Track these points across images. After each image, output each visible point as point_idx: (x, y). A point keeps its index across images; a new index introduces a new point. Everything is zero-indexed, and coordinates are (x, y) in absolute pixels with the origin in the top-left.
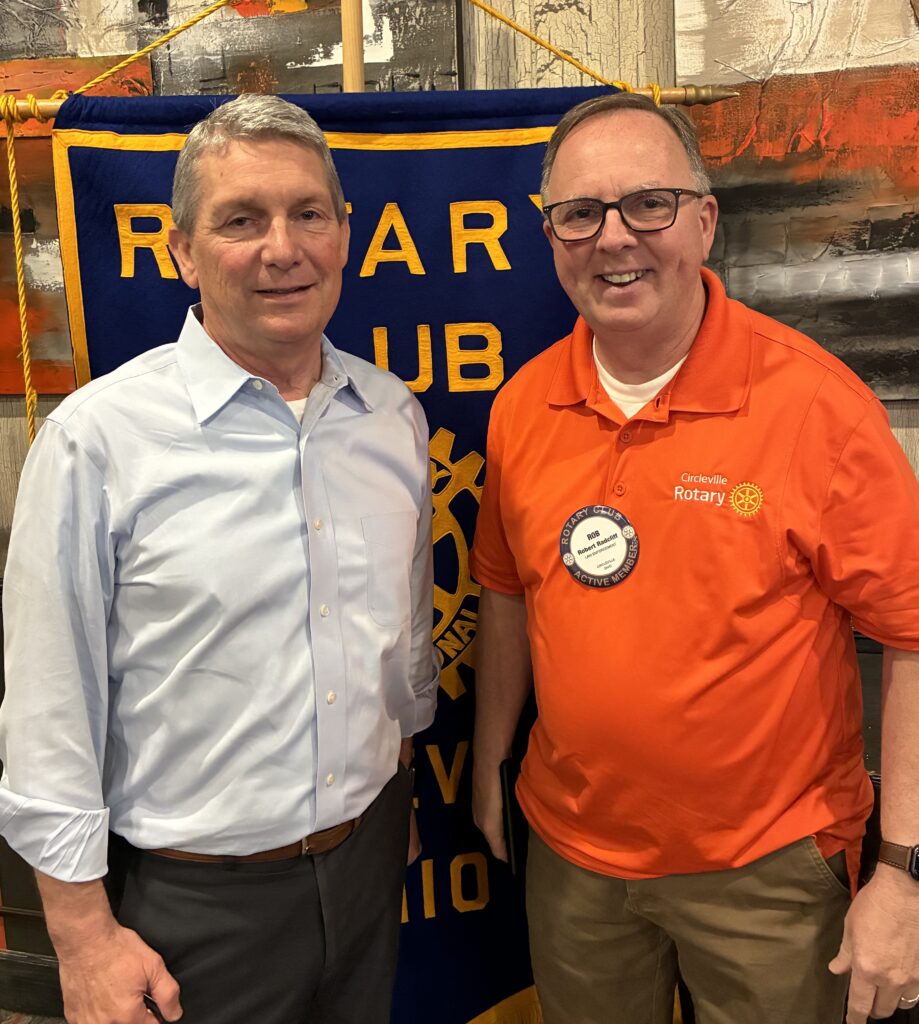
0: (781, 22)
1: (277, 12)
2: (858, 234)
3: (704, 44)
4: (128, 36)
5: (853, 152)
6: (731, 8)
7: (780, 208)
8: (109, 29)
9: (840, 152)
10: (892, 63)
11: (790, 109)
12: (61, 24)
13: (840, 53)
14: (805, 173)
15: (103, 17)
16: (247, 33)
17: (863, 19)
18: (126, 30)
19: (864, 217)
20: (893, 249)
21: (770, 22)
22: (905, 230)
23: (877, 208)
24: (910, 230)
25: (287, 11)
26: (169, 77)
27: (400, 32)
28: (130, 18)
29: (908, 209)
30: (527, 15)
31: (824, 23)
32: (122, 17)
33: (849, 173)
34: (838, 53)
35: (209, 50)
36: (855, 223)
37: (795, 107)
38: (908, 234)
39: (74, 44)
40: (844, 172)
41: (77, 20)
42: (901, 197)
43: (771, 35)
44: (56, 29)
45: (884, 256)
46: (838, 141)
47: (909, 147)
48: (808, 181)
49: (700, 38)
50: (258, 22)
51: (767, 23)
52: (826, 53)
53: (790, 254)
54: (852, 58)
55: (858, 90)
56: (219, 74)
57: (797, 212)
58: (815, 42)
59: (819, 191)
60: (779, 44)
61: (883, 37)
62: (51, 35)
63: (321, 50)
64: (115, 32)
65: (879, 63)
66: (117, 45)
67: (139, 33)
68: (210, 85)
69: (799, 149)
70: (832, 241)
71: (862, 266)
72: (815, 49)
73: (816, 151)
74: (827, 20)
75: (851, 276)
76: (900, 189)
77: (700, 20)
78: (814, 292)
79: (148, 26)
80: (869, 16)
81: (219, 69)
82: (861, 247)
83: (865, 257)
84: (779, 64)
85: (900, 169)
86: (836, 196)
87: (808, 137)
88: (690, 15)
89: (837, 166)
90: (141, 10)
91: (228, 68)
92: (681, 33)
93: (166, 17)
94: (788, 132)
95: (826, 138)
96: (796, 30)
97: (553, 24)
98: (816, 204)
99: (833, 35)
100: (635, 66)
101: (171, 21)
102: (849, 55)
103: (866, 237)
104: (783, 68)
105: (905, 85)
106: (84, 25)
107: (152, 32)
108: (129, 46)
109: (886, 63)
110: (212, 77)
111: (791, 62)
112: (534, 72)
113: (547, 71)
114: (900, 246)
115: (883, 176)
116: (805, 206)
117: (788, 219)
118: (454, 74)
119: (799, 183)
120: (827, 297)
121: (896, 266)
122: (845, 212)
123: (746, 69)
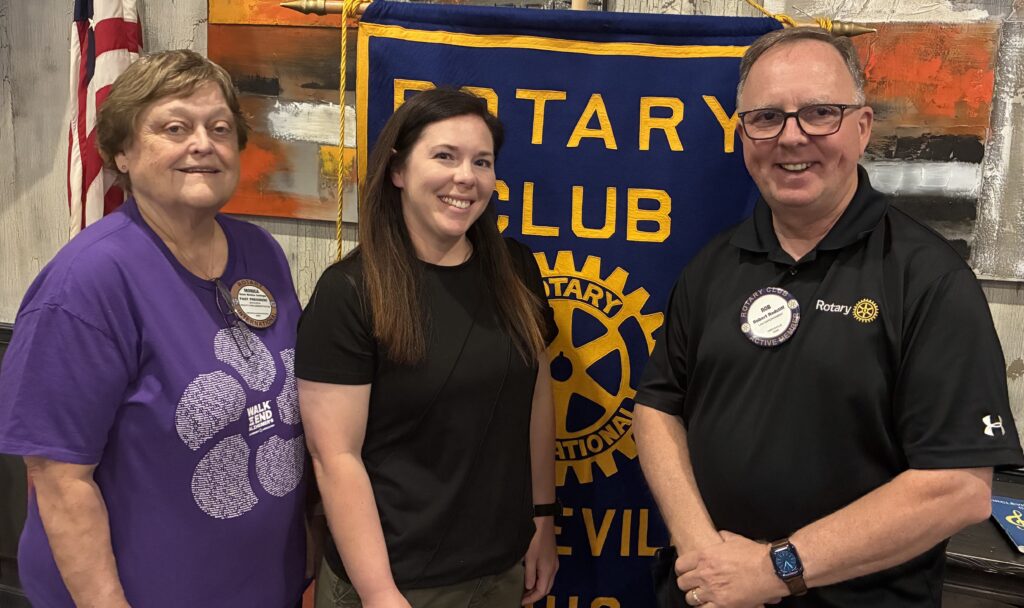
2: (888, 146)
5: (890, 85)
9: (879, 83)
10: (925, 21)
13: (887, 10)
19: (893, 134)
20: (912, 159)
22: (923, 147)
23: (903, 128)
24: (927, 147)
29: (927, 131)
33: (885, 99)
34: (885, 9)
36: (886, 137)
38: (925, 149)
40: (882, 99)
42: (922, 122)
45: (906, 164)
46: (879, 75)
47: (932, 85)
52: (877, 9)
54: (895, 14)
55: (897, 38)
65: (915, 20)
71: (889, 169)
72: (870, 4)
75: (879, 177)
76: (923, 115)
82: (889, 156)
83: (891, 163)
84: (840, 14)
85: (924, 101)
89: (876, 93)
95: (871, 72)
102: (893, 12)
103: (893, 148)
104: (843, 17)
105: (933, 37)
109: (920, 20)
111: (850, 13)
112: (660, 7)
113: (669, 8)
114: (918, 158)
115: (911, 104)
118: (600, 4)
121: (914, 172)
122: (880, 130)
123: (815, 15)
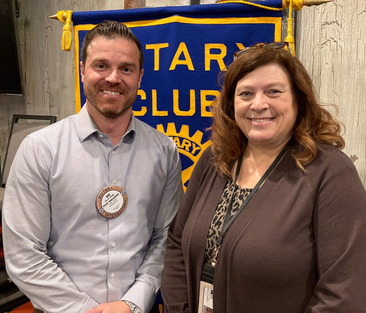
30: (319, 26)
97: (328, 29)
100: (357, 44)
112: (320, 45)
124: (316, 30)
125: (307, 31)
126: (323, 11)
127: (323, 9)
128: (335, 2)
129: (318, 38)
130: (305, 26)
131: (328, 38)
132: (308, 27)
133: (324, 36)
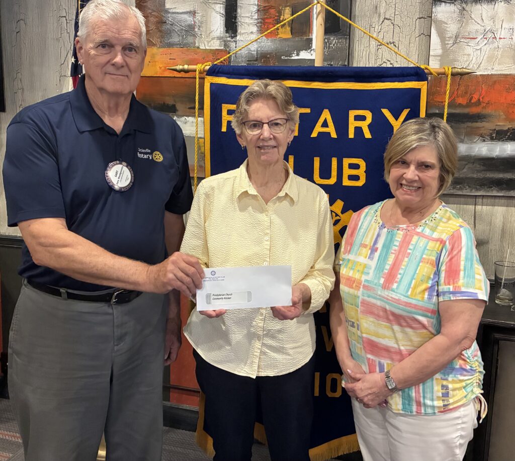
0: (469, 55)
1: (280, 37)
2: (491, 134)
3: (440, 60)
4: (221, 42)
5: (492, 104)
6: (451, 48)
7: (463, 122)
8: (213, 39)
11: (470, 87)
12: (194, 36)
13: (490, 68)
14: (474, 110)
15: (211, 34)
16: (267, 44)
17: (499, 56)
18: (220, 39)
19: (494, 128)
21: (465, 54)
23: (499, 125)
25: (284, 37)
26: (235, 58)
27: (327, 48)
28: (222, 35)
29: (510, 126)
30: (374, 46)
31: (485, 57)
32: (218, 35)
33: (490, 111)
35: (252, 49)
36: (491, 130)
37: (472, 86)
38: (509, 135)
39: (199, 43)
40: (488, 111)
41: (201, 35)
42: (508, 122)
43: (465, 59)
44: (192, 37)
45: (500, 143)
46: (486, 100)
47: (512, 104)
48: (474, 113)
49: (439, 58)
50: (272, 41)
51: (464, 55)
52: (485, 68)
53: (466, 139)
54: (494, 70)
55: (495, 82)
56: (255, 59)
57: (470, 124)
58: (481, 63)
59: (478, 117)
60: (468, 63)
61: (506, 64)
62: (190, 39)
63: (295, 53)
64: (215, 40)
66: (216, 45)
67: (225, 41)
68: (251, 63)
69: (472, 101)
70: (482, 136)
71: (492, 145)
72: (481, 66)
73: (479, 103)
74: (486, 56)
75: (487, 149)
76: (508, 119)
77: (440, 52)
78: (473, 154)
79: (229, 39)
80: (501, 55)
81: (255, 57)
82: (492, 139)
83: (493, 142)
85: (508, 112)
86: (485, 120)
87: (476, 97)
88: (436, 49)
89: (485, 108)
90: (226, 33)
91: (258, 57)
92: (432, 56)
93: (236, 36)
94: (469, 95)
95: (482, 98)
96: (474, 58)
97: (384, 49)
98: (477, 122)
99: (488, 61)
101: (238, 38)
102: (493, 69)
103: (494, 135)
105: (513, 81)
106: (203, 37)
107: (230, 41)
108: (220, 46)
109: (506, 73)
110: (252, 60)
114: (506, 139)
115: (502, 113)
116: (472, 122)
117: (466, 126)
119: (471, 113)
120: (478, 156)
121: (504, 147)
122: (487, 126)
124: (372, 50)
125: (362, 51)
126: (379, 30)
127: (380, 28)
128: (393, 21)
129: (374, 59)
130: (359, 45)
131: (384, 60)
132: (363, 46)
133: (380, 57)
